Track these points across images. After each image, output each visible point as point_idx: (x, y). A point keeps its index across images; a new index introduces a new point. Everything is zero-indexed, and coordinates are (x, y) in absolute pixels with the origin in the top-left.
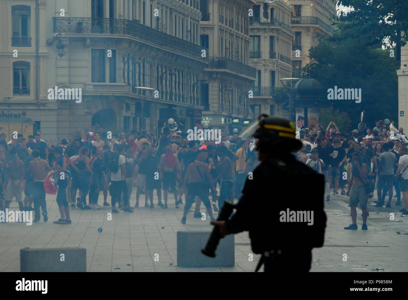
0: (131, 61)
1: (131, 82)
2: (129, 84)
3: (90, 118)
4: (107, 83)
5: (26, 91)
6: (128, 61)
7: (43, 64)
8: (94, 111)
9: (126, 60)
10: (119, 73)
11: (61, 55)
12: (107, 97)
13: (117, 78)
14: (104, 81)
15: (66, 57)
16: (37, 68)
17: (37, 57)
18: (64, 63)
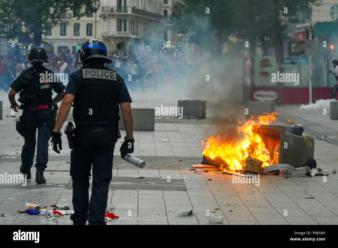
0: (132, 23)
1: (132, 31)
2: (131, 32)
3: (116, 46)
4: (123, 32)
5: (91, 35)
6: (131, 23)
7: (98, 24)
8: (118, 43)
9: (130, 22)
10: (127, 28)
11: (105, 21)
12: (122, 38)
13: (127, 30)
14: (121, 31)
15: (107, 22)
16: (96, 26)
17: (96, 21)
18: (106, 24)
